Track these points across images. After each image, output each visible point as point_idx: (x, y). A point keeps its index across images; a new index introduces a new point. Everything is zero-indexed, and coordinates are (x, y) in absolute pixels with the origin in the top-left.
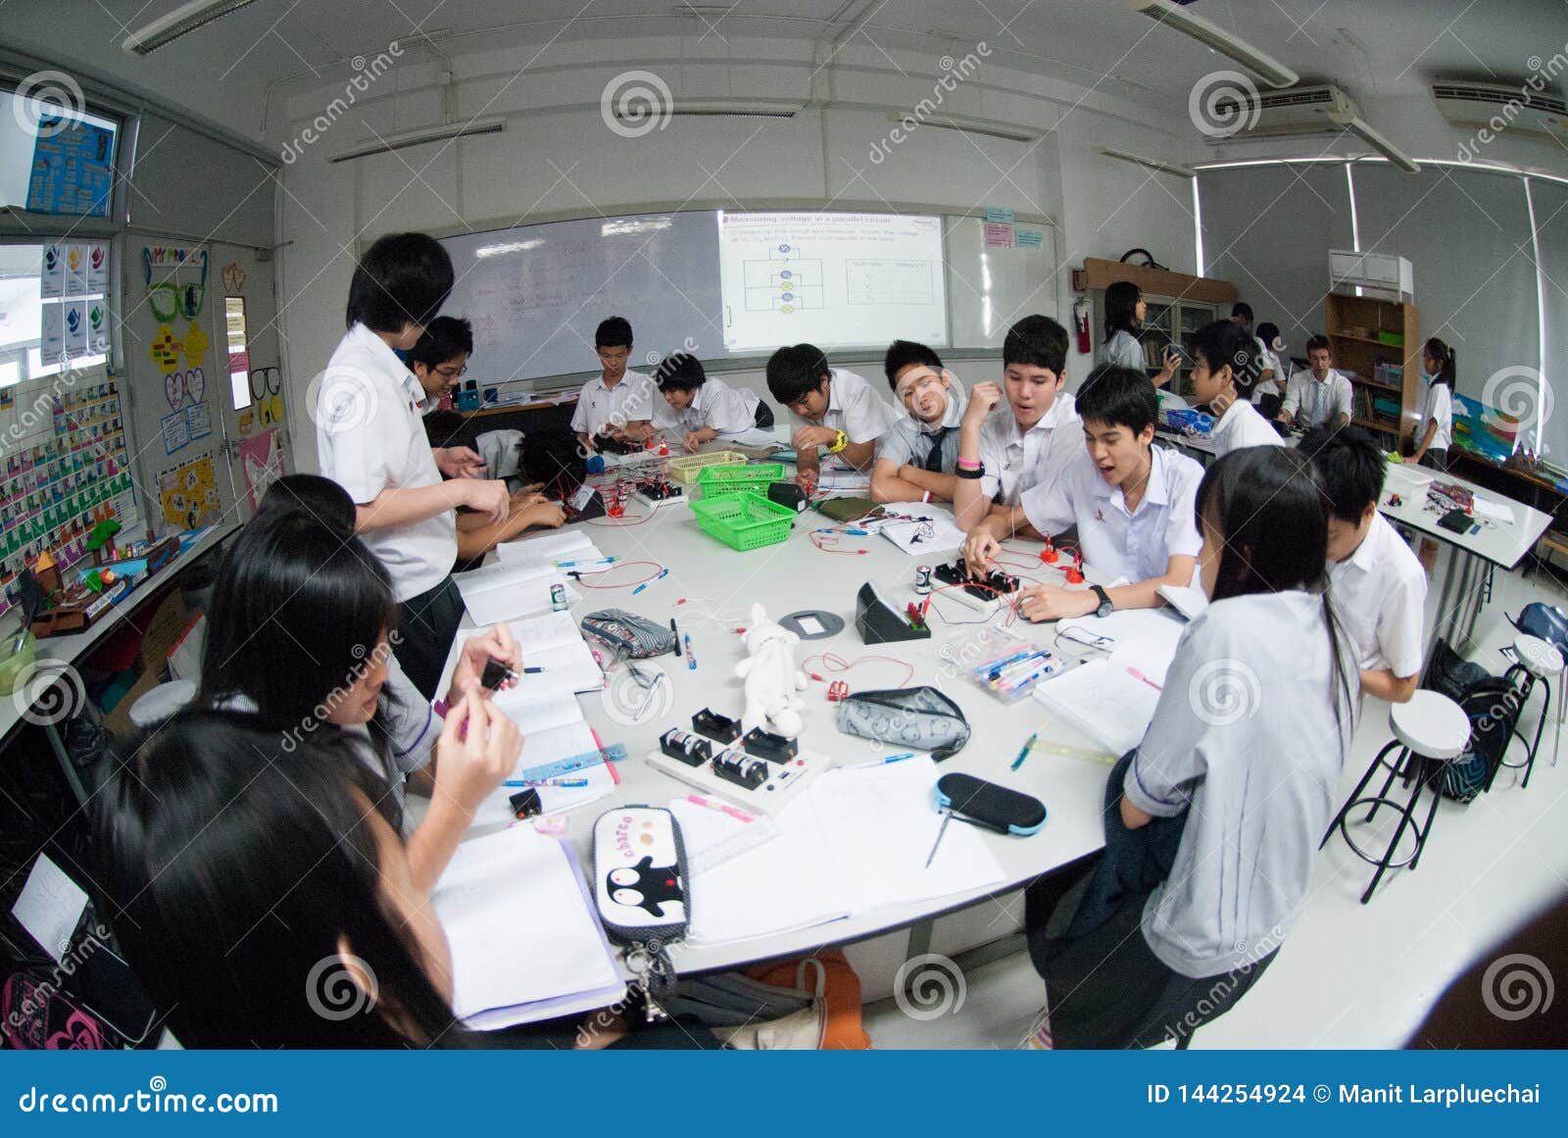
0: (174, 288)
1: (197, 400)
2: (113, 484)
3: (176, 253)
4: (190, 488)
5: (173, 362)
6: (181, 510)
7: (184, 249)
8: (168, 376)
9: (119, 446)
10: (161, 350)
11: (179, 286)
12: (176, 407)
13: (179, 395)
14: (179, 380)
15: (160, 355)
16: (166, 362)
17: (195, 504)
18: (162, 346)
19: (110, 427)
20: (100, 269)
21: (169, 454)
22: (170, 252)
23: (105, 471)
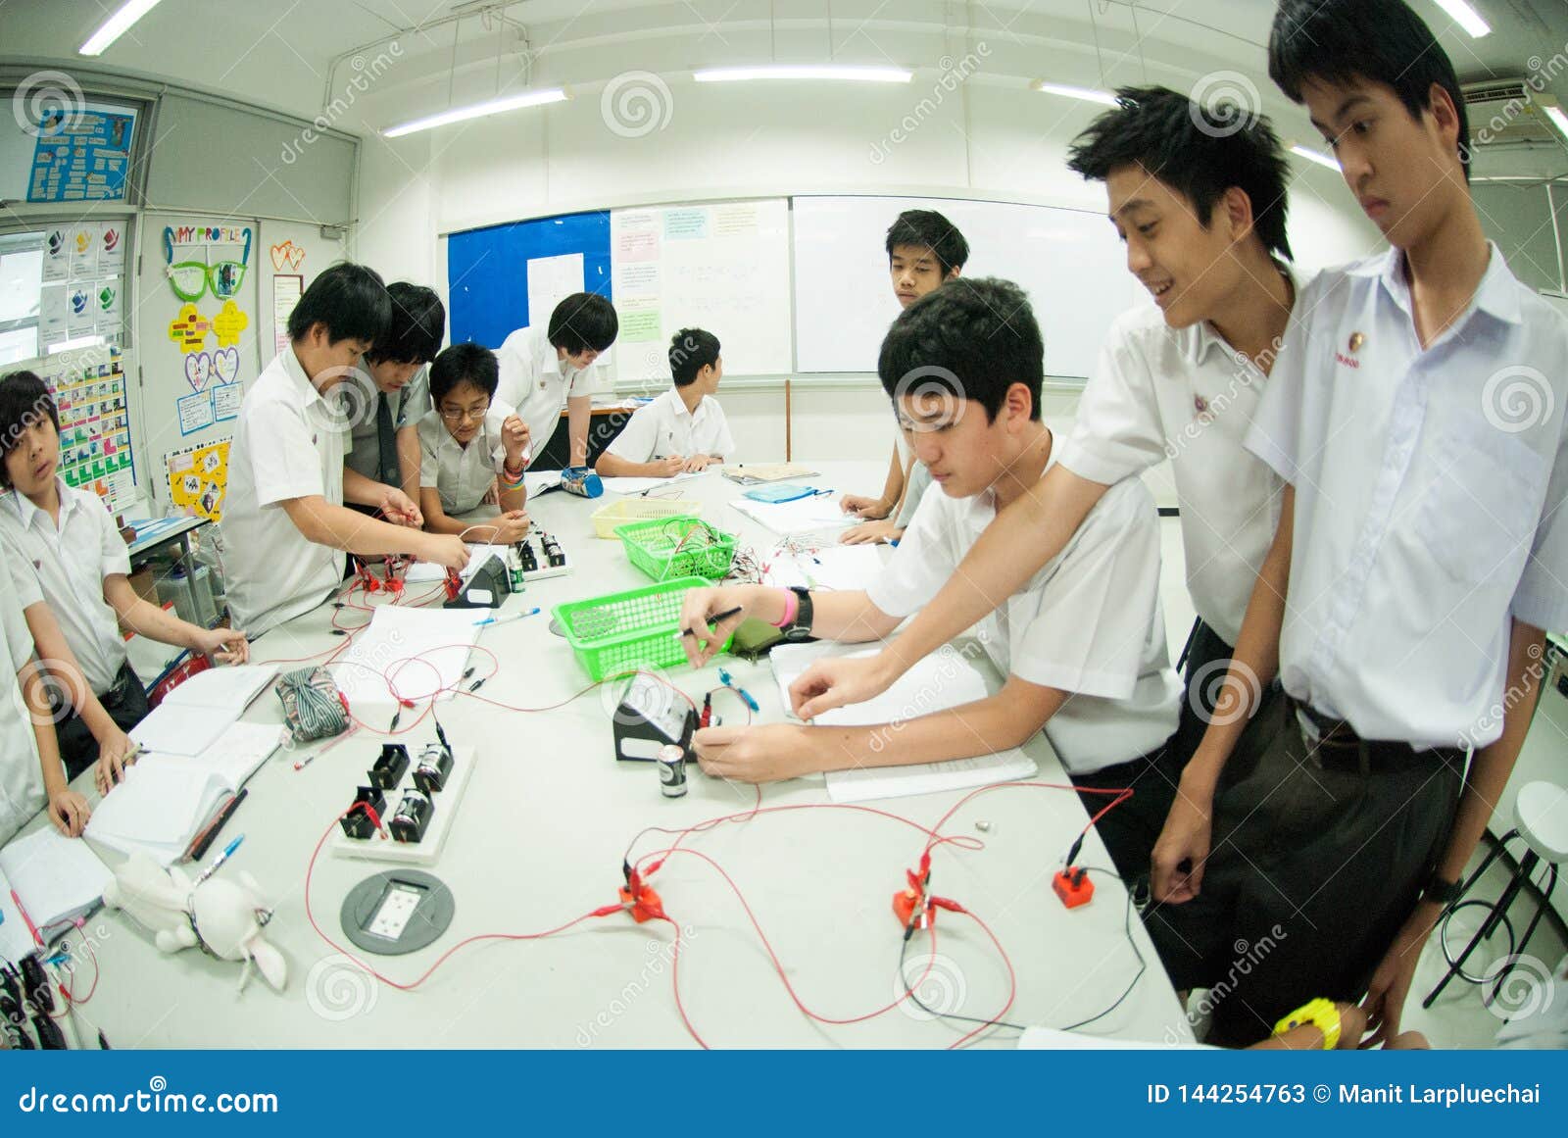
0: (205, 267)
1: (228, 381)
2: (109, 463)
3: (208, 231)
4: (209, 470)
5: (198, 341)
6: (195, 491)
7: (219, 227)
8: (192, 355)
9: (119, 425)
10: (184, 330)
11: (210, 265)
12: (199, 388)
13: (204, 375)
14: (204, 361)
15: (181, 334)
16: (188, 342)
17: (214, 487)
18: (186, 326)
19: (110, 406)
20: (113, 250)
21: (184, 434)
22: (200, 231)
23: (100, 448)
